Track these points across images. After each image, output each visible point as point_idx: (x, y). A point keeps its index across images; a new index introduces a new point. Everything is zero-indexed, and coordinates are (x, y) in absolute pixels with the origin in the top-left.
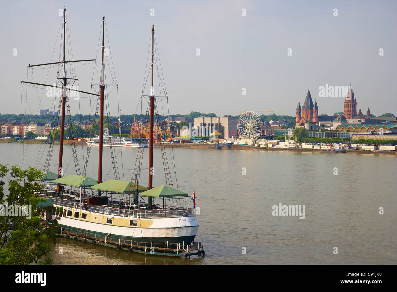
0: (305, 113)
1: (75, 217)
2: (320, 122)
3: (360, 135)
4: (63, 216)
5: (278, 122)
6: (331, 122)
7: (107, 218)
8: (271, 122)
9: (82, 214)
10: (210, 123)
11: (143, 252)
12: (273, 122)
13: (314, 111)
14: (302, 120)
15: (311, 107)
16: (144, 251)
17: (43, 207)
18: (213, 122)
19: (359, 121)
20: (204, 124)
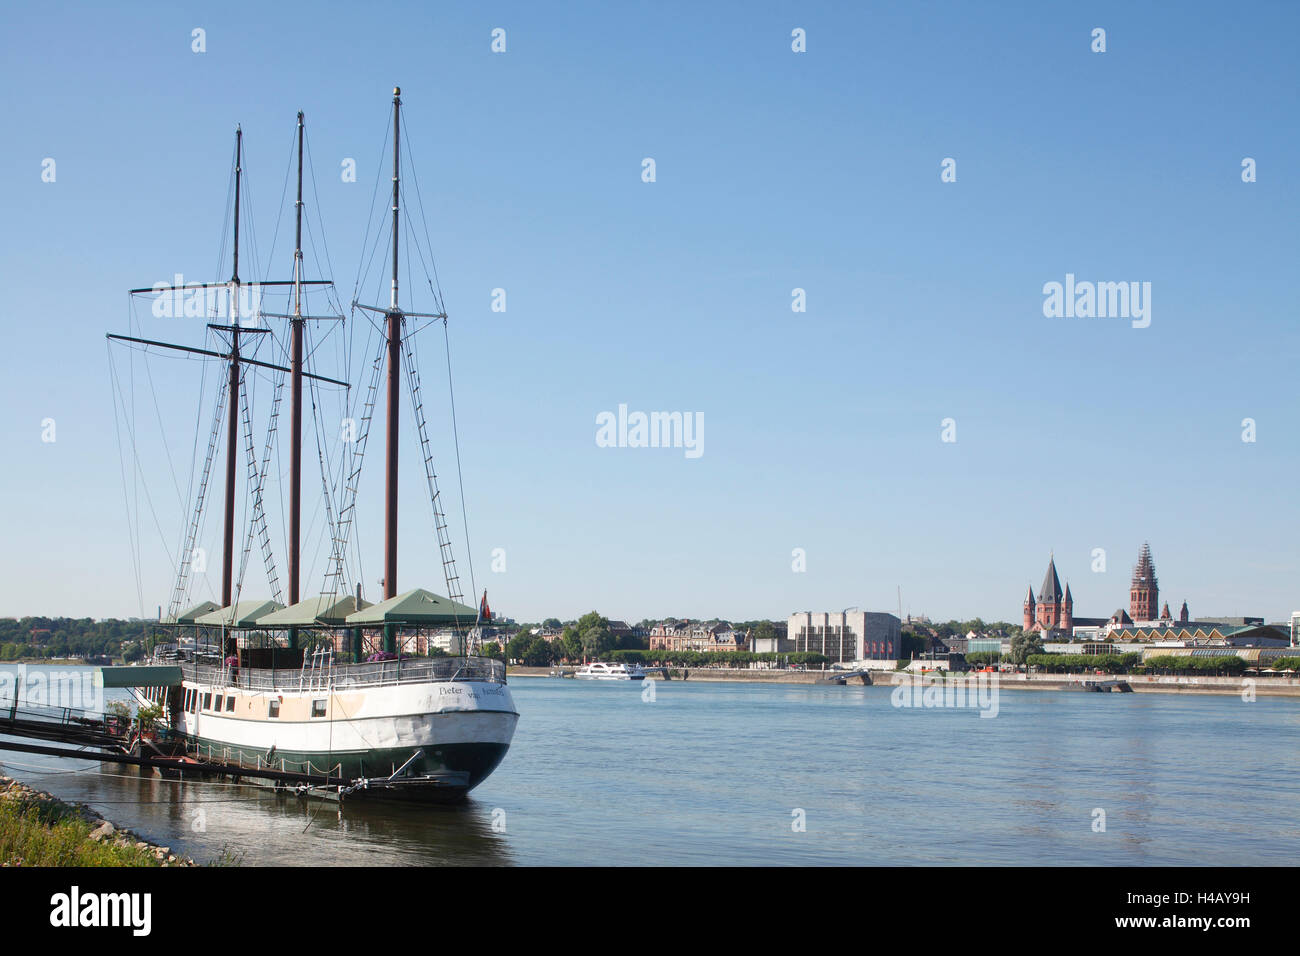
0: (1043, 610)
2: (1074, 628)
3: (1160, 650)
6: (1100, 626)
8: (970, 636)
10: (824, 627)
12: (974, 636)
13: (1063, 607)
14: (1037, 627)
15: (1056, 597)
18: (830, 624)
20: (811, 629)
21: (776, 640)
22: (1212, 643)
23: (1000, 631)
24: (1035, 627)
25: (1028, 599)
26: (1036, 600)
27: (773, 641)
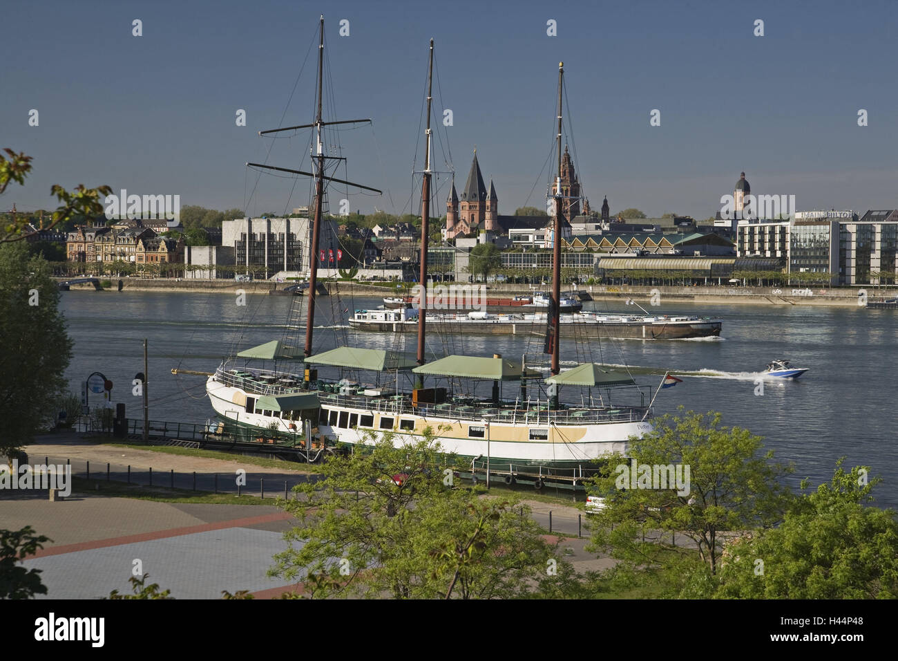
0: (467, 208)
1: (381, 427)
2: (510, 230)
3: (616, 260)
4: (350, 427)
5: (393, 229)
6: (534, 230)
7: (470, 427)
8: (376, 230)
9: (402, 421)
10: (266, 234)
11: (568, 487)
12: (381, 230)
13: (488, 203)
14: (462, 226)
15: (480, 194)
16: (572, 484)
17: (292, 412)
18: (273, 230)
19: (598, 228)
20: (252, 236)
21: (214, 247)
22: (661, 252)
23: (407, 224)
24: (459, 225)
25: (451, 197)
26: (460, 199)
27: (211, 248)
